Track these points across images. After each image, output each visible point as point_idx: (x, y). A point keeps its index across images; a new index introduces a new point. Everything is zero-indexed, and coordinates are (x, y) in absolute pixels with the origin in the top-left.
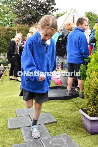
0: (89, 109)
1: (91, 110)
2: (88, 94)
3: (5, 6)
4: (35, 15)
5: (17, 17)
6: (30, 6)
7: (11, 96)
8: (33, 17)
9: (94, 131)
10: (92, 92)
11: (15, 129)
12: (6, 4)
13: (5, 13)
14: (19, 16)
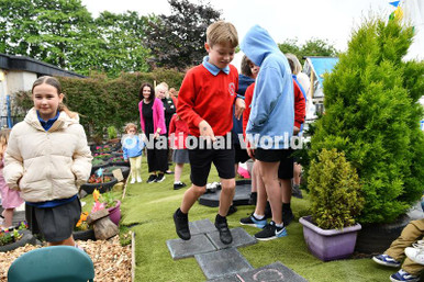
0: (320, 217)
1: (324, 216)
2: (316, 189)
3: (126, 33)
4: (185, 50)
5: (151, 54)
6: (176, 33)
7: (159, 201)
8: (182, 54)
9: (330, 255)
10: (324, 184)
11: (185, 257)
12: (129, 29)
13: (126, 46)
14: (154, 52)
